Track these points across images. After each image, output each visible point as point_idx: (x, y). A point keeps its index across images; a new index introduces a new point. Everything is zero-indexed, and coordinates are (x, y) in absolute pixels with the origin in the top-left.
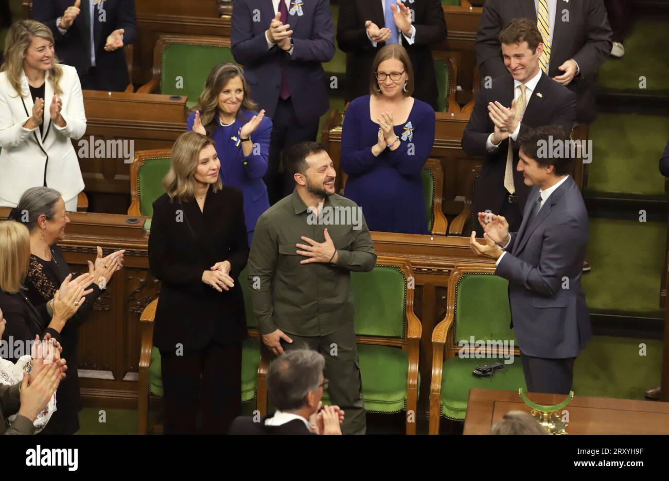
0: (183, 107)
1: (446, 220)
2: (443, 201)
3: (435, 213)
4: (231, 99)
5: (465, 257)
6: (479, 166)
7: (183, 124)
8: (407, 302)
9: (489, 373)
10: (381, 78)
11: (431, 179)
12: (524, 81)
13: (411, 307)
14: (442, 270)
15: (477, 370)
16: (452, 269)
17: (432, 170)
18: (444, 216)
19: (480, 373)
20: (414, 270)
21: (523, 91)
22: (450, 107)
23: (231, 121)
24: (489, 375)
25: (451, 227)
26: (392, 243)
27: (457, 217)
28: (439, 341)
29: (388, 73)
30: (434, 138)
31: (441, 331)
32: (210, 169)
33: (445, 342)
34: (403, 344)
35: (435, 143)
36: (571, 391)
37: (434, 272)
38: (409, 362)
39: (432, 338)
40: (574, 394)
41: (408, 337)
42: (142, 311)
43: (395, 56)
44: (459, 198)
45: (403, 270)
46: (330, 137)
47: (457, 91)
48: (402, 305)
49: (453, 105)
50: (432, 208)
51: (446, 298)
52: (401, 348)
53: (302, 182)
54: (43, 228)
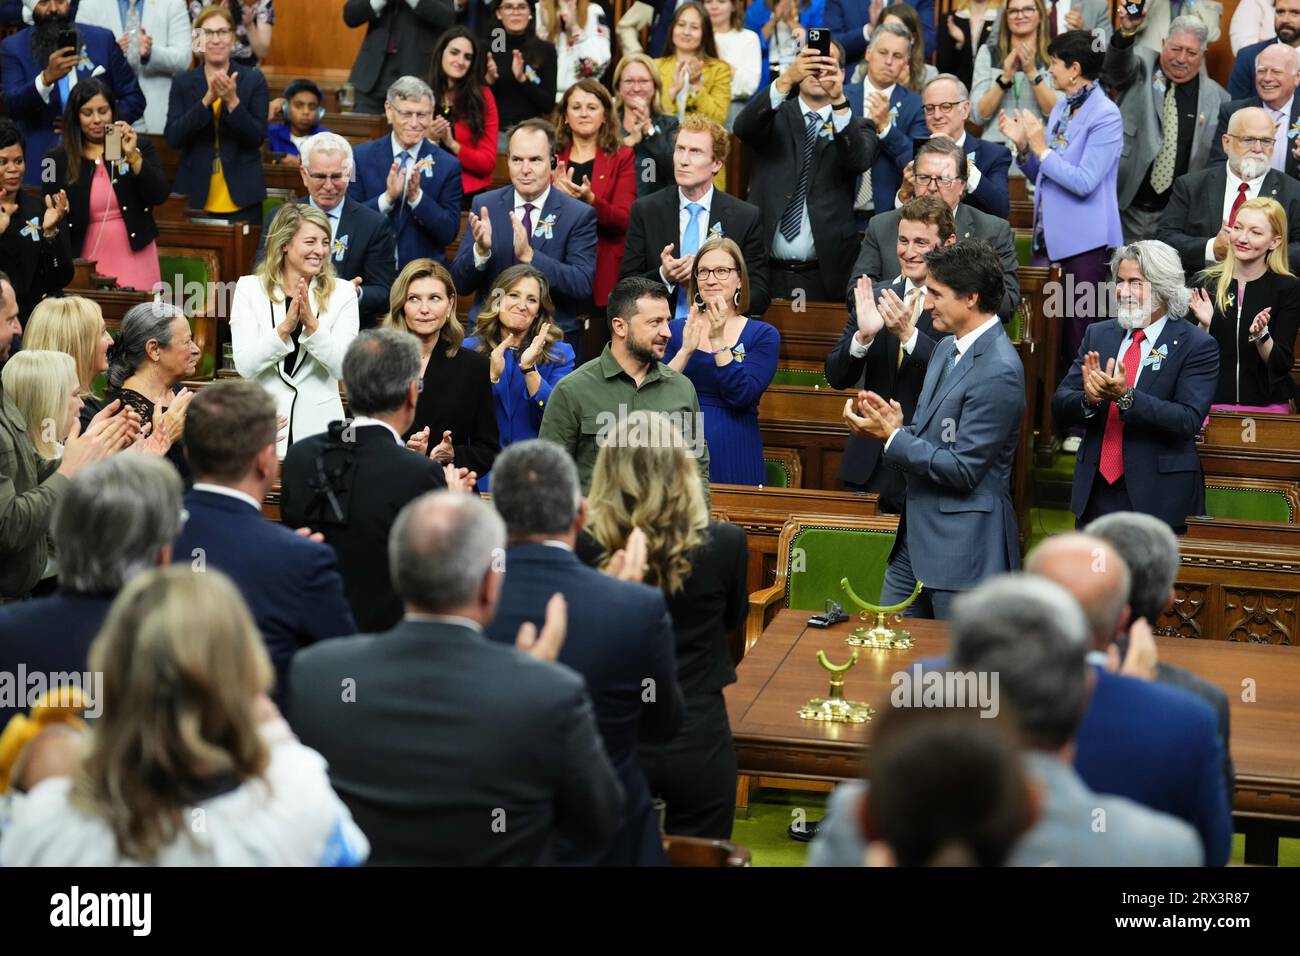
4: (518, 306)
53: (621, 332)
54: (156, 358)
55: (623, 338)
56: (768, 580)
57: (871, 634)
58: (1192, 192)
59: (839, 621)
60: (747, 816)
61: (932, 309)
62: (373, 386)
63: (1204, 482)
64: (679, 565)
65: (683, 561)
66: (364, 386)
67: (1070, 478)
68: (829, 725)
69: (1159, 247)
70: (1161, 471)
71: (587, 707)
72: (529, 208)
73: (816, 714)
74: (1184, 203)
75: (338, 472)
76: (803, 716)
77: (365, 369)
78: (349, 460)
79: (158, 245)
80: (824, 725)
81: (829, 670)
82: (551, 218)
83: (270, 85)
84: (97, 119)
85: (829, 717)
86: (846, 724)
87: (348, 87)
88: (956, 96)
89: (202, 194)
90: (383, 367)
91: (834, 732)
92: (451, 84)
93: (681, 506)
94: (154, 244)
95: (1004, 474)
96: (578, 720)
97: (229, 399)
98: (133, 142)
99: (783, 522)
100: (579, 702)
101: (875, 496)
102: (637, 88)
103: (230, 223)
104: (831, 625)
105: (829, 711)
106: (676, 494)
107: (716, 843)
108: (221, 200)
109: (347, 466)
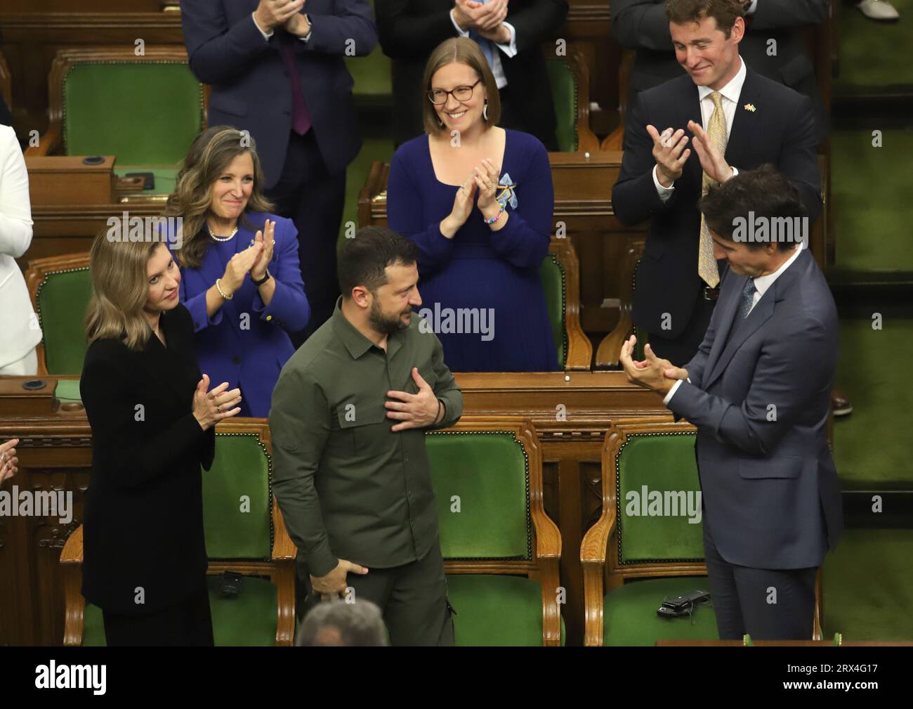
0: (108, 176)
1: (589, 341)
2: (581, 310)
3: (568, 332)
4: (233, 193)
5: (629, 406)
6: (641, 243)
7: (110, 206)
8: (532, 494)
9: (686, 610)
10: (438, 100)
11: (557, 271)
12: (714, 85)
13: (539, 501)
14: (589, 433)
15: (666, 606)
16: (607, 430)
17: (558, 256)
18: (584, 335)
19: (670, 611)
20: (539, 437)
21: (718, 102)
22: (581, 141)
23: (231, 233)
24: (687, 614)
25: (598, 354)
26: (499, 392)
27: (609, 335)
28: (594, 560)
29: (450, 90)
30: (553, 200)
31: (595, 541)
32: (166, 289)
33: (604, 560)
34: (528, 569)
35: (555, 208)
36: (837, 634)
37: (575, 436)
38: (544, 599)
39: (582, 555)
40: (842, 639)
41: (538, 555)
42: (63, 545)
43: (459, 59)
44: (608, 303)
45: (520, 438)
46: (373, 210)
47: (591, 113)
48: (523, 499)
49: (586, 137)
50: (564, 322)
51: (600, 482)
52: (526, 576)
53: (360, 302)
55: (364, 307)
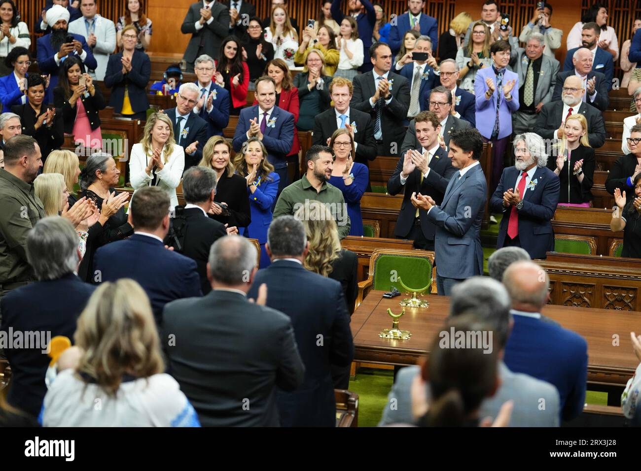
10: (337, 146)
21: (427, 155)
29: (342, 142)
43: (346, 133)
53: (311, 167)
54: (101, 178)
55: (312, 170)
56: (365, 277)
57: (410, 301)
58: (549, 111)
59: (396, 295)
60: (355, 379)
61: (452, 158)
62: (196, 190)
63: (554, 237)
64: (327, 267)
65: (329, 266)
66: (192, 190)
67: (497, 234)
68: (392, 340)
69: (535, 136)
70: (535, 233)
71: (292, 330)
72: (265, 114)
73: (387, 336)
74: (545, 116)
75: (179, 228)
76: (381, 336)
77: (193, 183)
78: (184, 223)
79: (101, 129)
80: (390, 340)
81: (392, 316)
82: (274, 119)
83: (151, 60)
84: (76, 74)
85: (392, 337)
86: (400, 340)
87: (184, 61)
88: (454, 69)
89: (120, 107)
90: (200, 183)
91: (394, 344)
92: (229, 61)
93: (328, 242)
94: (99, 128)
95: (476, 230)
96: (288, 335)
97: (152, 194)
98: (91, 82)
99: (372, 252)
100: (289, 328)
101: (412, 242)
102: (314, 63)
103: (132, 119)
104: (393, 297)
105: (392, 335)
106: (326, 237)
107: (343, 391)
108: (128, 110)
109: (183, 226)
